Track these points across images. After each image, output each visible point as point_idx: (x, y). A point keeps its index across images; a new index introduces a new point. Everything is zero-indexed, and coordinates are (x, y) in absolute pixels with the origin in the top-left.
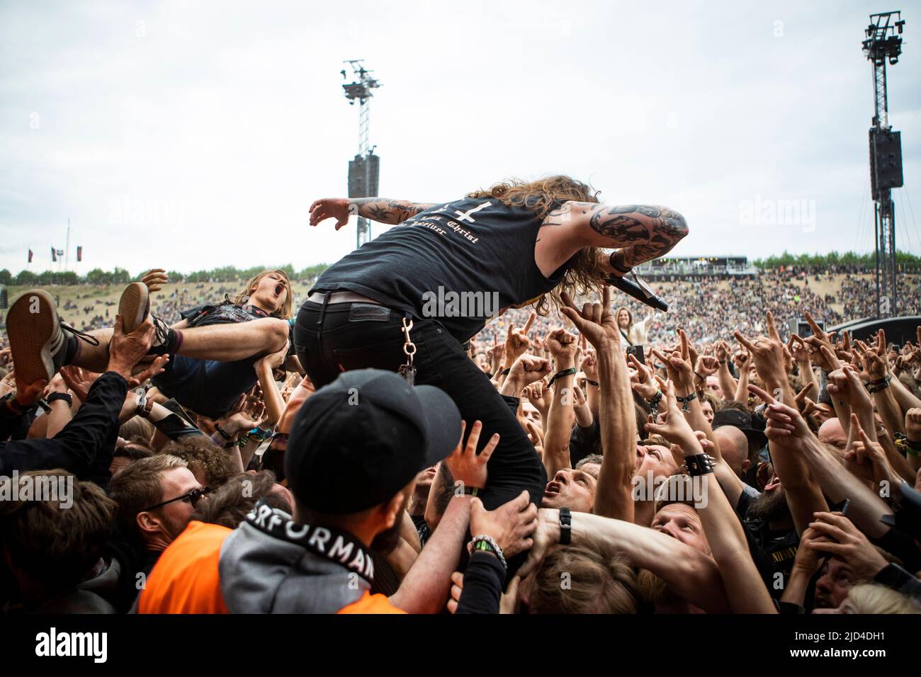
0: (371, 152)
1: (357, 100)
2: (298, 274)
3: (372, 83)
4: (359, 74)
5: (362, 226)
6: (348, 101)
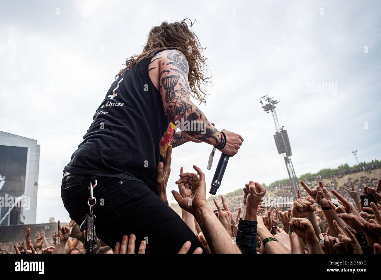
0: (282, 129)
1: (270, 111)
3: (274, 102)
4: (268, 101)
5: (287, 161)
6: (266, 112)
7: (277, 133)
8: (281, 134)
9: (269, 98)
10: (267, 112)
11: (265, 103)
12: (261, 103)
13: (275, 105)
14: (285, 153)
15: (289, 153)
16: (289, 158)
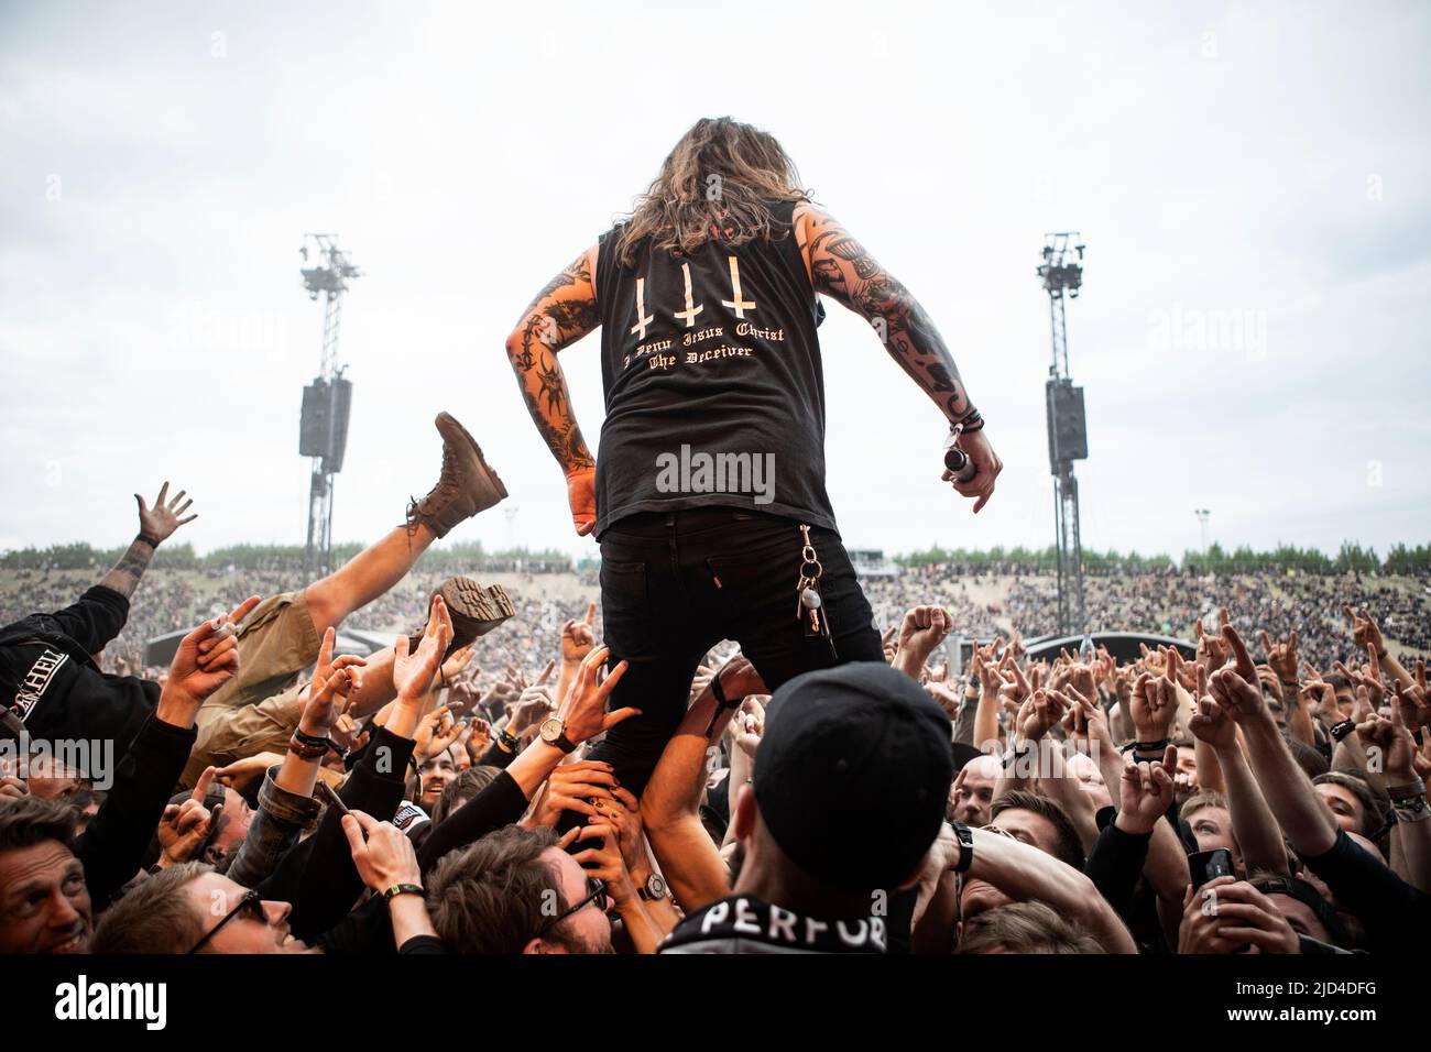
0: (340, 374)
1: (323, 294)
2: (200, 560)
3: (348, 271)
4: (328, 255)
5: (319, 486)
6: (308, 294)
7: (319, 382)
8: (331, 388)
9: (339, 248)
10: (314, 294)
11: (319, 261)
12: (302, 254)
13: (347, 281)
14: (320, 460)
15: (333, 463)
16: (329, 478)
